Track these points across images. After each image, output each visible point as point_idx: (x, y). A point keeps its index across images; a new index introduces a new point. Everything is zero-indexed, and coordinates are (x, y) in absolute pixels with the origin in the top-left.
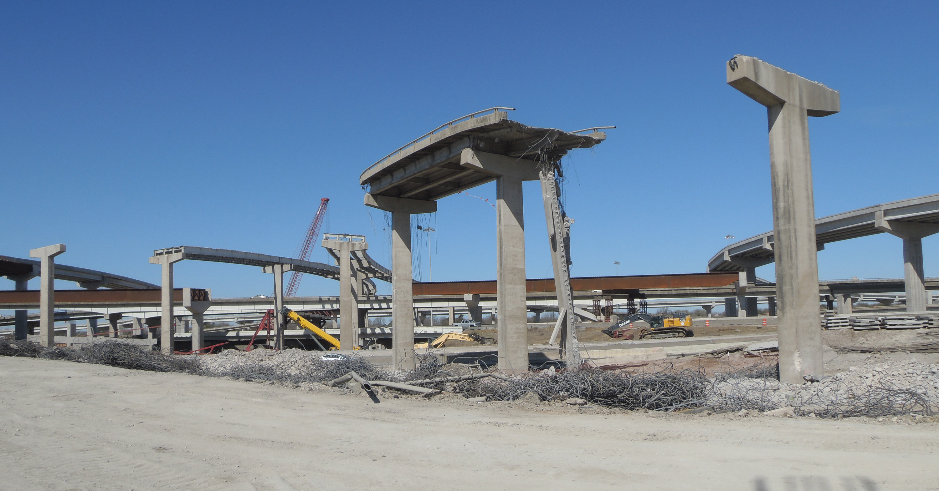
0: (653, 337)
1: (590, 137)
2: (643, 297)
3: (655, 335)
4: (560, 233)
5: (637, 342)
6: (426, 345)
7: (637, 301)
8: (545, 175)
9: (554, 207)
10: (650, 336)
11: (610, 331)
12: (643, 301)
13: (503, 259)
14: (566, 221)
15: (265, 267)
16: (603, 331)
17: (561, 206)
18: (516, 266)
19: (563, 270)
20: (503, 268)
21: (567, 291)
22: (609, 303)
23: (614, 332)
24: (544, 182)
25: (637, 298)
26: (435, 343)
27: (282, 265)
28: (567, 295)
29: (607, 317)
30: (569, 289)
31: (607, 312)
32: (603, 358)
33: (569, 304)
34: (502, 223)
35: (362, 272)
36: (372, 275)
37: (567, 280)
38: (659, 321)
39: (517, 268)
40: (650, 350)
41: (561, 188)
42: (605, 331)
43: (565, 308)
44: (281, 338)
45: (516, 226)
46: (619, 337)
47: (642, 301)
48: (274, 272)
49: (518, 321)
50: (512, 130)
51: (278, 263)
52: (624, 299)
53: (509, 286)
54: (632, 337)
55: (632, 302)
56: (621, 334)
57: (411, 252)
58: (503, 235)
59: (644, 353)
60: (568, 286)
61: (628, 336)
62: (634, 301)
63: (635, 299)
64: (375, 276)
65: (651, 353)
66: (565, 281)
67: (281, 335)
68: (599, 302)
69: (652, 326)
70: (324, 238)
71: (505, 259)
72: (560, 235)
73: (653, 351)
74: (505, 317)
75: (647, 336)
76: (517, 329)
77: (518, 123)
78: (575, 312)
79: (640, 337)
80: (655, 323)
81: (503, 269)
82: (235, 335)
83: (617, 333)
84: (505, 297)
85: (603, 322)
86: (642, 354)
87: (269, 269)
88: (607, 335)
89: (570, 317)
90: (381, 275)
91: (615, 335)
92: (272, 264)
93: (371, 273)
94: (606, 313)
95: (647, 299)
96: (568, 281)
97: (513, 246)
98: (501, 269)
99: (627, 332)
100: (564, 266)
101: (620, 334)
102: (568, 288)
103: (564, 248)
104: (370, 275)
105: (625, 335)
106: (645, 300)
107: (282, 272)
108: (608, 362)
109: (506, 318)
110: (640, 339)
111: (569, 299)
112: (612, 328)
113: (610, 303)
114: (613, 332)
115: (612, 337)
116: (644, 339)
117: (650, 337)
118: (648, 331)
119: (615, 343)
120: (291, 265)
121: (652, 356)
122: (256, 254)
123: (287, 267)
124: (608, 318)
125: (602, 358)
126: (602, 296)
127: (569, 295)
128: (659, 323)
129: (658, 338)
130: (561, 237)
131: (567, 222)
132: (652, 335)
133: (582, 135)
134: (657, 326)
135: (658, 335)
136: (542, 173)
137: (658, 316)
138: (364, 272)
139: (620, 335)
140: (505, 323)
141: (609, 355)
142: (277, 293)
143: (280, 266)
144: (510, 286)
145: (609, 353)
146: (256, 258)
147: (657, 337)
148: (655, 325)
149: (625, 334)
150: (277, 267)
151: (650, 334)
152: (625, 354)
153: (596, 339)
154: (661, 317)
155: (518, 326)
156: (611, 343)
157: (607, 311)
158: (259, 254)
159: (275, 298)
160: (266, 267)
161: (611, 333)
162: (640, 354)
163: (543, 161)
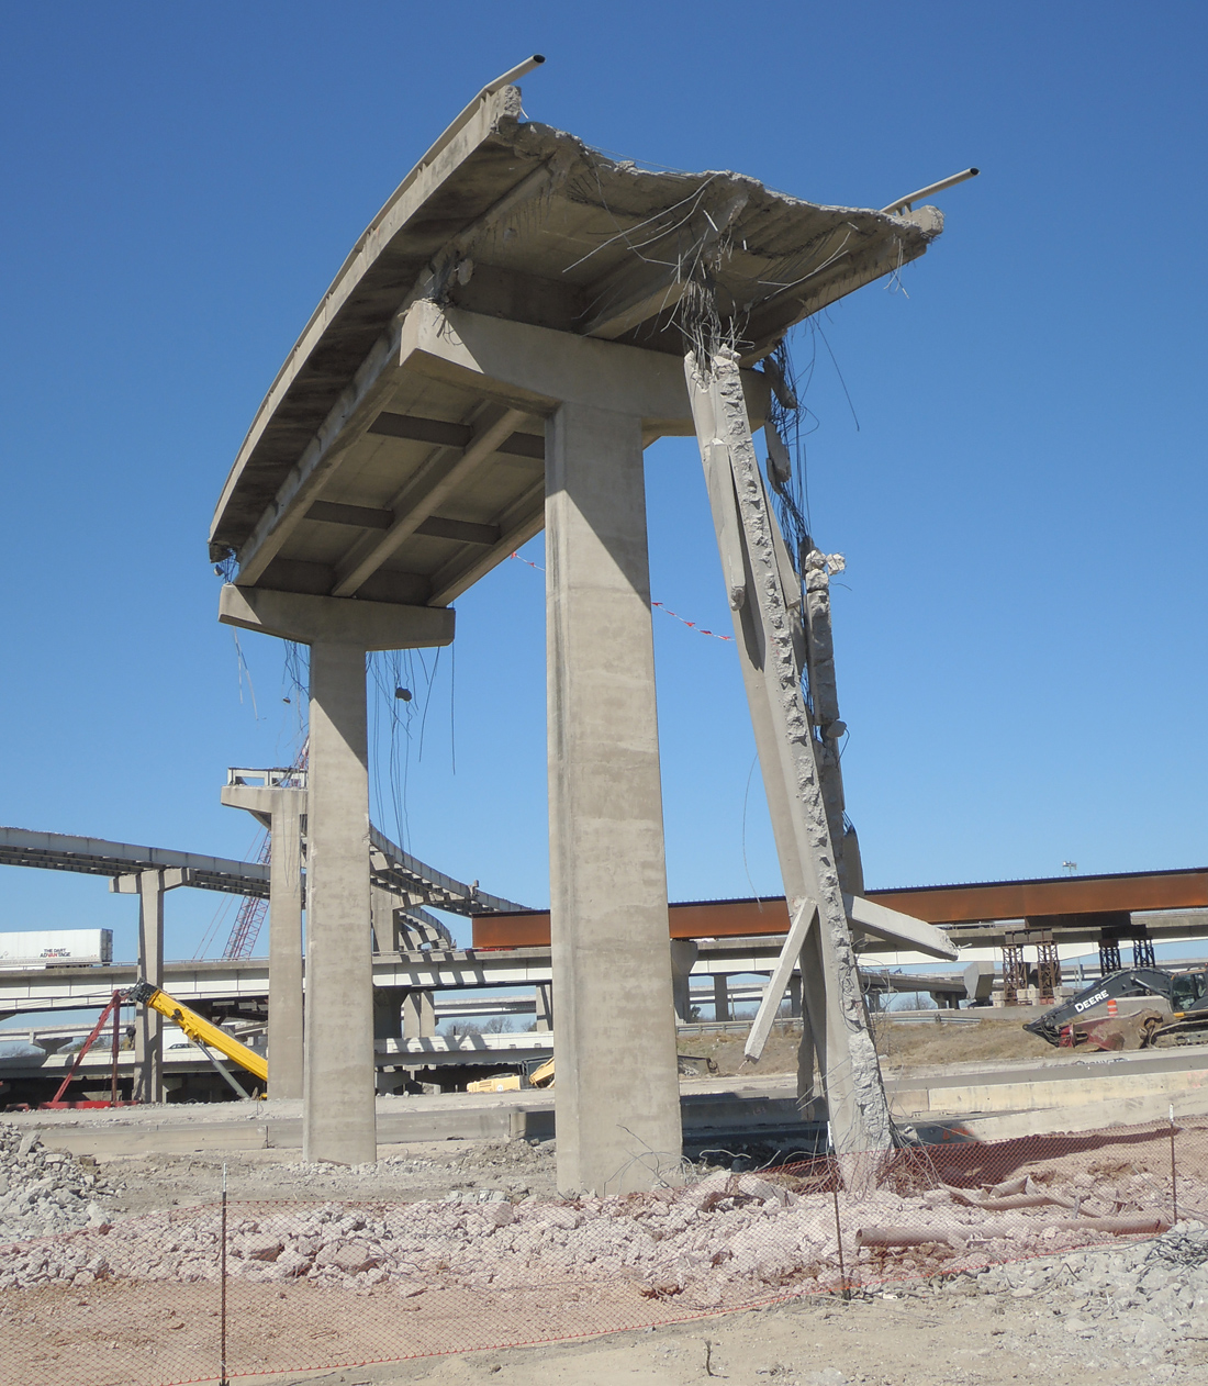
0: (1180, 1041)
1: (878, 218)
2: (1141, 933)
3: (1187, 1034)
4: (773, 586)
5: (1133, 1055)
6: (514, 1081)
7: (1126, 945)
8: (706, 363)
9: (741, 480)
10: (1174, 1036)
11: (1048, 1024)
12: (1143, 945)
13: (567, 717)
14: (814, 565)
15: (117, 877)
16: (1028, 1027)
17: (796, 515)
18: (622, 745)
19: (791, 737)
20: (565, 749)
21: (814, 826)
22: (1047, 951)
23: (1061, 1028)
24: (704, 391)
25: (1126, 936)
26: (539, 1075)
27: (162, 869)
28: (815, 842)
29: (1044, 993)
30: (824, 817)
31: (1044, 979)
32: (1023, 1111)
33: (824, 881)
34: (563, 581)
35: (393, 891)
36: (420, 899)
37: (810, 780)
38: (1197, 989)
39: (626, 750)
40: (1180, 1079)
41: (792, 451)
42: (1035, 1024)
43: (810, 898)
44: (154, 1070)
45: (618, 590)
46: (1077, 1043)
47: (1140, 946)
48: (139, 890)
49: (632, 963)
50: (552, 173)
51: (152, 866)
52: (1090, 944)
53: (589, 824)
54: (1116, 1043)
55: (1112, 950)
56: (1083, 1035)
57: (367, 768)
58: (564, 624)
59: (1160, 1091)
60: (816, 802)
61: (1105, 1039)
62: (1117, 945)
63: (1120, 942)
64: (427, 901)
65: (1184, 1088)
66: (805, 785)
67: (154, 1061)
68: (1018, 950)
69: (1176, 1004)
70: (230, 780)
71: (574, 717)
72: (771, 591)
73: (1190, 1083)
74: (576, 947)
75: (1162, 1037)
76: (628, 996)
77: (570, 137)
78: (855, 915)
79: (1142, 1041)
80: (1185, 997)
81: (565, 754)
82: (63, 1065)
83: (1071, 1031)
84: (574, 867)
85: (1034, 1004)
86: (1153, 1092)
87: (127, 882)
88: (1043, 1041)
89: (834, 935)
90: (443, 899)
91: (1064, 1038)
92: (136, 869)
93: (417, 892)
94: (1040, 981)
95: (1154, 941)
96: (817, 784)
97: (608, 666)
98: (561, 758)
99: (1100, 1027)
100: (798, 719)
101: (1078, 1035)
102: (816, 813)
103: (790, 646)
104: (415, 899)
105: (1096, 1037)
106: (1148, 942)
107: (162, 890)
108: (1038, 1127)
109: (580, 953)
110: (1143, 1046)
111: (824, 860)
112: (1055, 1014)
113: (1051, 951)
114: (1057, 1028)
115: (1057, 1045)
116: (1155, 1048)
117: (1174, 1041)
118: (1165, 1023)
119: (1062, 1062)
120: (184, 868)
121: (1188, 1100)
122: (80, 838)
123: (174, 876)
124: (1046, 994)
125: (1019, 1112)
126: (1027, 932)
127: (822, 842)
128: (1197, 997)
129: (1198, 1043)
130: (776, 601)
131: (816, 571)
132: (1180, 1034)
133: (845, 209)
134: (1191, 1005)
135: (1199, 1033)
136: (697, 358)
137: (1193, 976)
138: (397, 891)
139: (1080, 1039)
140: (576, 973)
141: (1041, 1101)
142: (146, 947)
143: (155, 873)
144: (597, 823)
145: (1039, 1093)
146: (82, 849)
147: (1194, 1041)
148: (1186, 1003)
149: (1094, 1033)
150: (150, 877)
151: (1172, 1031)
152: (1097, 1096)
153: (1010, 1053)
154: (1200, 977)
155: (631, 983)
156: (1050, 1063)
157: (1046, 976)
158: (88, 840)
159: (142, 961)
160: (120, 878)
161: (1051, 1032)
162: (1147, 1093)
163: (697, 311)
